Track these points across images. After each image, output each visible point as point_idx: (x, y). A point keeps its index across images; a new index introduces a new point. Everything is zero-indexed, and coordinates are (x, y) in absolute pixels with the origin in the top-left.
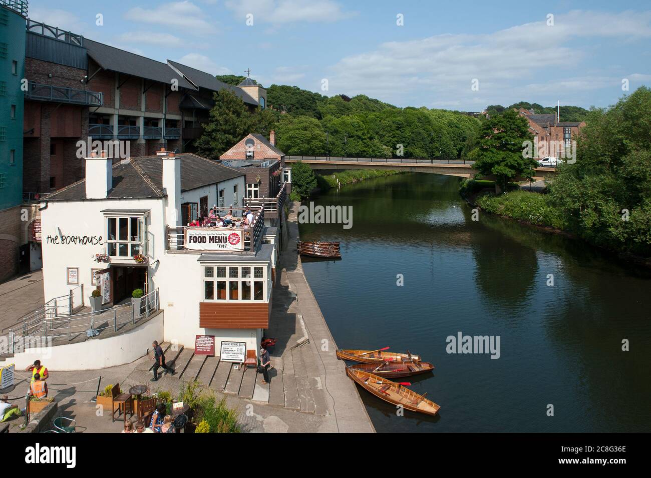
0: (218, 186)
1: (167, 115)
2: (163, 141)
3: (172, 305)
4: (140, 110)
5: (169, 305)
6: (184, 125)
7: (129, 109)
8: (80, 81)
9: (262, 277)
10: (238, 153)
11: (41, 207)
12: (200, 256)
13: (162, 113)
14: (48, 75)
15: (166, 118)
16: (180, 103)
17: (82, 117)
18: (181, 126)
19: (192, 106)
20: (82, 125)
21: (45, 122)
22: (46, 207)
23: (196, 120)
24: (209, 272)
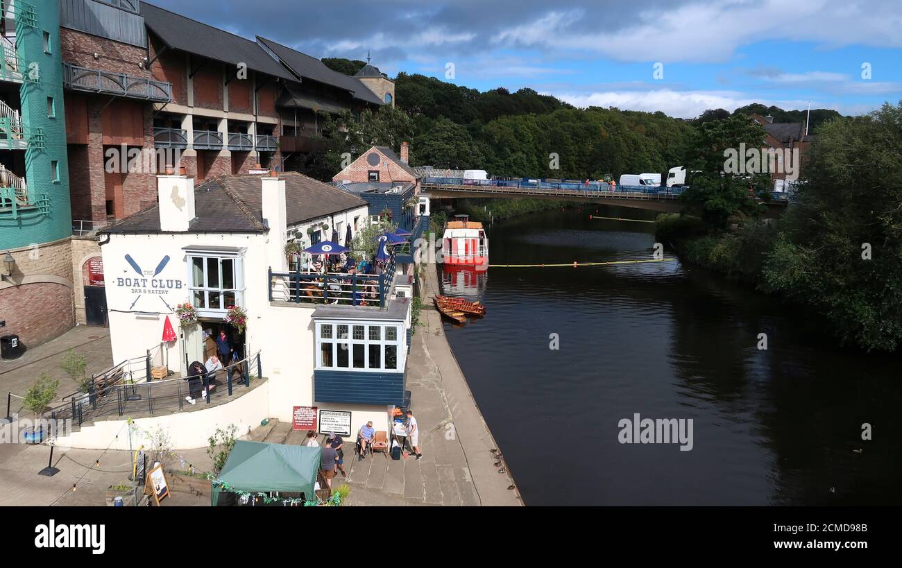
0: (334, 218)
1: (258, 117)
2: (254, 154)
3: (278, 373)
4: (223, 110)
5: (275, 373)
6: (282, 132)
7: (207, 108)
8: (138, 65)
9: (396, 340)
10: (357, 173)
11: (102, 241)
12: (314, 310)
13: (252, 114)
14: (94, 56)
15: (258, 121)
16: (276, 100)
17: (143, 118)
18: (278, 133)
19: (293, 104)
20: (144, 129)
21: (93, 122)
22: (107, 241)
23: (299, 126)
24: (327, 331)
